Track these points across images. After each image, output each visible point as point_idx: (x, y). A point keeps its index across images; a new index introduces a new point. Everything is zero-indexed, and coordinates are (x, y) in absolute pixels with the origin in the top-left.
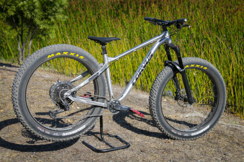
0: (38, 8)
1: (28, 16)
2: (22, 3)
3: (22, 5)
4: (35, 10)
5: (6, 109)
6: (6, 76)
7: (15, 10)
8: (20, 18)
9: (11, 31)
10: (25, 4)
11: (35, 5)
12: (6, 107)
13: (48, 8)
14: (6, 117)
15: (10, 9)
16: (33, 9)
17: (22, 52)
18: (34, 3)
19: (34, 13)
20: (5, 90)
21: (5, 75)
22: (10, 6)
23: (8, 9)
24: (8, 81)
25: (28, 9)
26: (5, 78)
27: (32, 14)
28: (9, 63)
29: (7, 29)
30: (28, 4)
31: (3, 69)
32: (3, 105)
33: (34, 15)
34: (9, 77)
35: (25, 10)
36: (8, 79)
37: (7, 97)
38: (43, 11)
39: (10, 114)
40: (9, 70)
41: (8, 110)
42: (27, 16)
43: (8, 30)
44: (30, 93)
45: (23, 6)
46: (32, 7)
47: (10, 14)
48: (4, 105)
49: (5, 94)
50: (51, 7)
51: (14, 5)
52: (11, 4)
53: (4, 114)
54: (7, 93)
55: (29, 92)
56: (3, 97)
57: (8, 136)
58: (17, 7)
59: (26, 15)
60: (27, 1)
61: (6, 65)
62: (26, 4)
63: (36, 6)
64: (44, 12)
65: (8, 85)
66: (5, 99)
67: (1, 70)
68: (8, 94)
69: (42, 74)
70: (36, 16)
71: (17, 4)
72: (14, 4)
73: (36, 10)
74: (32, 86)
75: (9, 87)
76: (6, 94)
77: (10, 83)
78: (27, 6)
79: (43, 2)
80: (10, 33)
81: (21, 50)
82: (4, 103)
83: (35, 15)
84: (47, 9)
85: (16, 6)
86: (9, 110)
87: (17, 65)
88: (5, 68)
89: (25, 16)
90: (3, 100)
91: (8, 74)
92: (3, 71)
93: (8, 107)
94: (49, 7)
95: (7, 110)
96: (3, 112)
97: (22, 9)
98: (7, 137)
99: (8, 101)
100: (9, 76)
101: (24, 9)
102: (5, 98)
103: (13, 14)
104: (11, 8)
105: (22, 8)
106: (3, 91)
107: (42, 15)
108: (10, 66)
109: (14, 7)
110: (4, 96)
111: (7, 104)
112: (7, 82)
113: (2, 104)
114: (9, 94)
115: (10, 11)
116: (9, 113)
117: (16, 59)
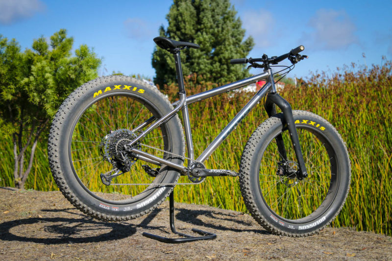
0: (51, 88)
1: (35, 100)
2: (26, 80)
3: (26, 83)
4: (47, 90)
7: (14, 91)
8: (19, 109)
9: (4, 126)
10: (31, 80)
11: (48, 82)
13: (67, 89)
15: (6, 90)
16: (43, 89)
17: (20, 161)
18: (46, 80)
19: (45, 95)
22: (6, 85)
23: (4, 90)
25: (35, 89)
27: (41, 97)
30: (37, 80)
33: (44, 98)
35: (32, 91)
38: (59, 94)
42: (33, 100)
45: (28, 84)
46: (42, 86)
47: (6, 97)
50: (71, 88)
51: (12, 84)
52: (8, 81)
58: (17, 86)
59: (32, 98)
60: (34, 77)
62: (33, 81)
63: (49, 84)
64: (60, 96)
70: (47, 101)
71: (19, 81)
72: (13, 82)
73: (49, 91)
78: (34, 83)
79: (59, 80)
80: (2, 129)
81: (18, 158)
83: (45, 100)
84: (66, 91)
85: (15, 85)
89: (31, 100)
94: (68, 87)
97: (27, 89)
101: (29, 89)
103: (10, 97)
104: (8, 88)
105: (26, 87)
107: (57, 100)
109: (12, 87)
115: (6, 92)
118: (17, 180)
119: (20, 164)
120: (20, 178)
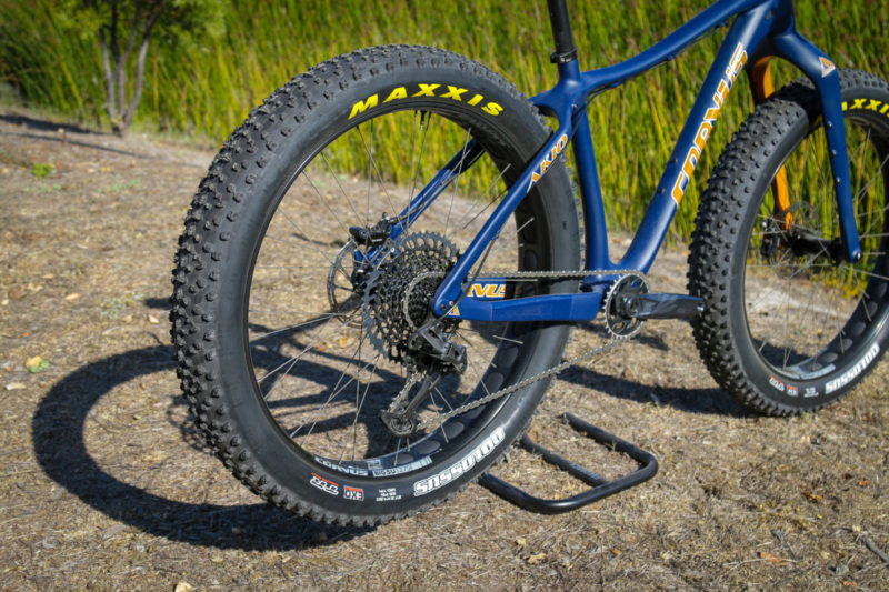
5: (87, 288)
6: (71, 161)
9: (80, 15)
12: (86, 281)
14: (91, 323)
20: (75, 213)
21: (65, 159)
24: (80, 181)
26: (68, 170)
28: (72, 121)
29: (65, 10)
31: (58, 140)
32: (74, 274)
34: (78, 165)
36: (79, 174)
37: (87, 240)
39: (106, 313)
40: (78, 143)
41: (97, 293)
43: (70, 12)
44: (165, 225)
48: (77, 274)
49: (77, 230)
53: (83, 310)
54: (84, 224)
55: (162, 221)
56: (70, 239)
57: (113, 419)
61: (66, 127)
65: (81, 195)
66: (79, 249)
67: (54, 142)
68: (87, 227)
69: (185, 155)
74: (170, 199)
75: (86, 201)
76: (80, 227)
77: (90, 185)
80: (77, 21)
82: (76, 265)
86: (100, 292)
87: (93, 126)
88: (65, 137)
90: (73, 252)
91: (77, 156)
92: (58, 145)
93: (94, 282)
95: (92, 294)
96: (77, 303)
98: (108, 422)
99: (91, 259)
100: (81, 162)
102: (80, 246)
106: (68, 218)
108: (76, 129)
110: (75, 237)
111: (88, 270)
112: (78, 183)
113: (71, 270)
114: (91, 230)
116: (102, 305)
117: (90, 111)
118: (115, 120)
119: (117, 87)
120: (120, 116)
